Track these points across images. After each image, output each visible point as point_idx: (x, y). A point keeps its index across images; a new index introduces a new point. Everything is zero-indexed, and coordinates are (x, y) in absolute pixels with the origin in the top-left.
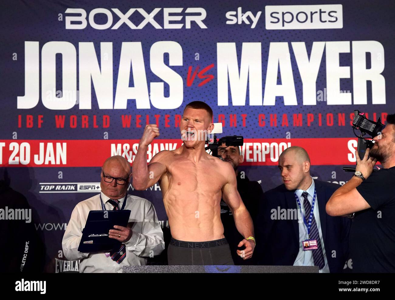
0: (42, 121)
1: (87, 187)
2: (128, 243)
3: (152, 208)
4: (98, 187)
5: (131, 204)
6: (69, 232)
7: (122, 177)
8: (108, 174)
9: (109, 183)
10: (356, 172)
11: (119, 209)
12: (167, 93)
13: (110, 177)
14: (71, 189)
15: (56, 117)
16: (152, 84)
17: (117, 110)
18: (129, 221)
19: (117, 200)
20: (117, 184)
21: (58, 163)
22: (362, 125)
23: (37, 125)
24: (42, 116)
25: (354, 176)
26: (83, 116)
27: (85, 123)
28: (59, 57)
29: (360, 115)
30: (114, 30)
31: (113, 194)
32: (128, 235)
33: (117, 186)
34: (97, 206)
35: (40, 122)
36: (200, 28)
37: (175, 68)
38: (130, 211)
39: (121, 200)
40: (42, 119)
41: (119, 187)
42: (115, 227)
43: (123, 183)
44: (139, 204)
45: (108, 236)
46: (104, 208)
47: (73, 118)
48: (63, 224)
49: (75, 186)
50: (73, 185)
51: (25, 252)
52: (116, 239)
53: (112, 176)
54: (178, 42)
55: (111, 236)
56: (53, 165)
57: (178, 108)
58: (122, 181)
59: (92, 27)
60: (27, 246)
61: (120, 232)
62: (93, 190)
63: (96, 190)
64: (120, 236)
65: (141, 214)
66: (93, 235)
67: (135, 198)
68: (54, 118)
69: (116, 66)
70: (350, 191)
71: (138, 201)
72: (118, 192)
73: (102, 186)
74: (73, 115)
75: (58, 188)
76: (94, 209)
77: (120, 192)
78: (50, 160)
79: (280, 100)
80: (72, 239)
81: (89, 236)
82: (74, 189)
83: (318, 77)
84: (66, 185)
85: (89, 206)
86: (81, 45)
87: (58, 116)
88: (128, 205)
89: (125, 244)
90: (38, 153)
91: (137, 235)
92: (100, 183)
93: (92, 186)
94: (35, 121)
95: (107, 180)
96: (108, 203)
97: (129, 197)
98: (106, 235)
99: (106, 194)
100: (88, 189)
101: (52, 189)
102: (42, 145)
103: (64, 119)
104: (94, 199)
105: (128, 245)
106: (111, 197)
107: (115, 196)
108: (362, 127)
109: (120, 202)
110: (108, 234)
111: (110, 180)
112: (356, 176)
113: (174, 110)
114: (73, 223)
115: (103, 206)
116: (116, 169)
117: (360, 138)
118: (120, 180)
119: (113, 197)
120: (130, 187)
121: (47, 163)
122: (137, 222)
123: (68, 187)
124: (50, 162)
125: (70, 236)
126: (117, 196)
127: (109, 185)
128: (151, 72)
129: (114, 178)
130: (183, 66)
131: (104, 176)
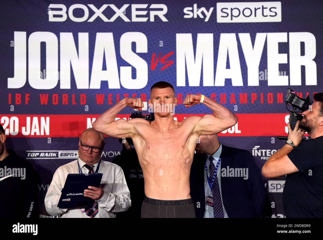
0: (29, 99)
1: (67, 154)
2: (100, 201)
3: (121, 172)
4: (76, 155)
5: (104, 168)
6: (51, 191)
7: (97, 146)
8: (85, 143)
9: (86, 151)
10: (288, 141)
11: (93, 173)
12: (134, 76)
13: (87, 146)
14: (53, 156)
15: (41, 95)
16: (122, 68)
17: (92, 89)
18: (101, 183)
19: (92, 165)
20: (93, 152)
21: (42, 134)
22: (294, 101)
23: (25, 102)
24: (29, 95)
25: (286, 144)
26: (63, 94)
27: (65, 101)
28: (43, 45)
29: (291, 93)
30: (90, 23)
31: (89, 160)
32: (100, 194)
33: (92, 153)
34: (74, 169)
35: (27, 99)
36: (162, 21)
37: (141, 55)
38: (103, 174)
39: (96, 165)
40: (29, 97)
41: (94, 154)
42: (89, 187)
43: (97, 151)
44: (110, 168)
45: (83, 195)
46: (81, 172)
47: (55, 96)
48: (46, 185)
49: (56, 153)
50: (55, 152)
51: (30, 210)
52: (90, 197)
53: (88, 145)
54: (144, 33)
55: (86, 195)
56: (38, 136)
57: (144, 88)
58: (97, 149)
59: (71, 20)
60: (32, 205)
61: (93, 191)
62: (72, 156)
63: (74, 157)
64: (93, 195)
65: (112, 176)
66: (71, 194)
67: (107, 164)
68: (39, 97)
69: (91, 52)
70: (282, 157)
71: (110, 166)
72: (93, 159)
73: (80, 153)
74: (55, 93)
75: (42, 155)
76: (72, 173)
77: (95, 158)
78: (35, 131)
79: (228, 81)
80: (53, 197)
81: (67, 195)
82: (55, 156)
83: (261, 63)
84: (49, 153)
85: (68, 169)
86: (62, 34)
87: (43, 95)
88: (101, 170)
89: (97, 201)
90: (25, 125)
91: (107, 194)
92: (78, 151)
93: (71, 153)
94: (23, 99)
95: (84, 148)
96: (85, 167)
97: (102, 162)
98: (81, 194)
99: (83, 160)
100: (67, 156)
101: (37, 156)
102: (28, 119)
103: (47, 97)
104: (73, 164)
105: (99, 202)
106: (86, 163)
107: (90, 161)
108: (293, 103)
109: (94, 166)
110: (83, 193)
111: (87, 149)
112: (288, 144)
113: (140, 90)
114: (54, 184)
115: (80, 170)
116: (92, 139)
117: (292, 112)
118: (95, 149)
119: (89, 162)
120: (103, 154)
121: (33, 134)
122: (107, 184)
123: (51, 154)
124: (35, 133)
125: (51, 195)
126: (92, 162)
127: (86, 152)
128: (121, 58)
129: (90, 147)
130: (148, 53)
131: (82, 145)
